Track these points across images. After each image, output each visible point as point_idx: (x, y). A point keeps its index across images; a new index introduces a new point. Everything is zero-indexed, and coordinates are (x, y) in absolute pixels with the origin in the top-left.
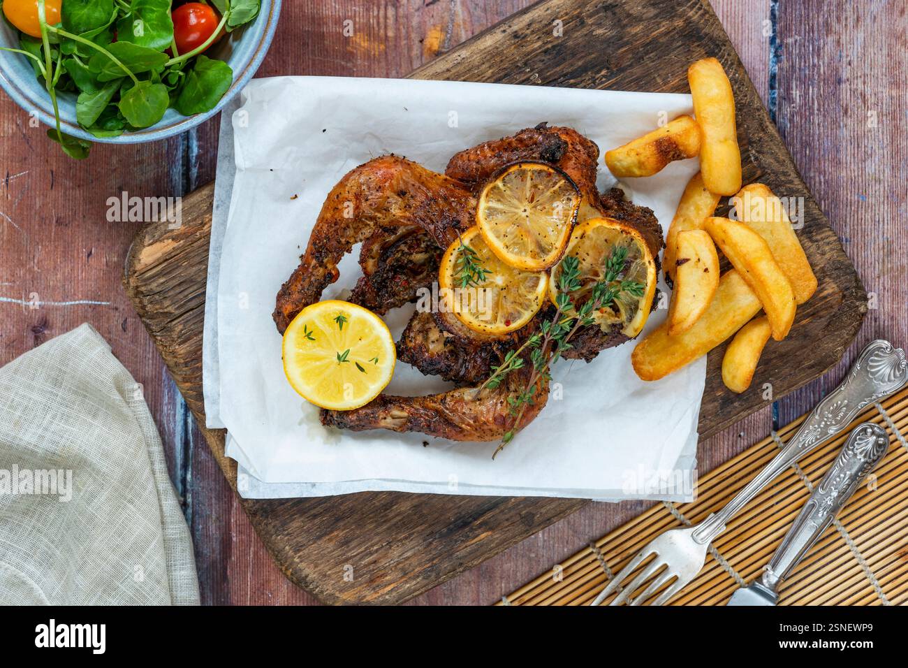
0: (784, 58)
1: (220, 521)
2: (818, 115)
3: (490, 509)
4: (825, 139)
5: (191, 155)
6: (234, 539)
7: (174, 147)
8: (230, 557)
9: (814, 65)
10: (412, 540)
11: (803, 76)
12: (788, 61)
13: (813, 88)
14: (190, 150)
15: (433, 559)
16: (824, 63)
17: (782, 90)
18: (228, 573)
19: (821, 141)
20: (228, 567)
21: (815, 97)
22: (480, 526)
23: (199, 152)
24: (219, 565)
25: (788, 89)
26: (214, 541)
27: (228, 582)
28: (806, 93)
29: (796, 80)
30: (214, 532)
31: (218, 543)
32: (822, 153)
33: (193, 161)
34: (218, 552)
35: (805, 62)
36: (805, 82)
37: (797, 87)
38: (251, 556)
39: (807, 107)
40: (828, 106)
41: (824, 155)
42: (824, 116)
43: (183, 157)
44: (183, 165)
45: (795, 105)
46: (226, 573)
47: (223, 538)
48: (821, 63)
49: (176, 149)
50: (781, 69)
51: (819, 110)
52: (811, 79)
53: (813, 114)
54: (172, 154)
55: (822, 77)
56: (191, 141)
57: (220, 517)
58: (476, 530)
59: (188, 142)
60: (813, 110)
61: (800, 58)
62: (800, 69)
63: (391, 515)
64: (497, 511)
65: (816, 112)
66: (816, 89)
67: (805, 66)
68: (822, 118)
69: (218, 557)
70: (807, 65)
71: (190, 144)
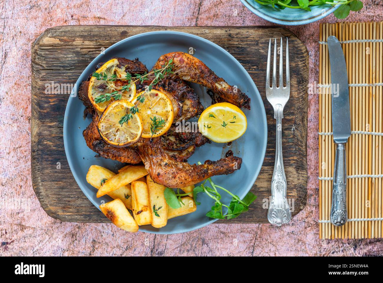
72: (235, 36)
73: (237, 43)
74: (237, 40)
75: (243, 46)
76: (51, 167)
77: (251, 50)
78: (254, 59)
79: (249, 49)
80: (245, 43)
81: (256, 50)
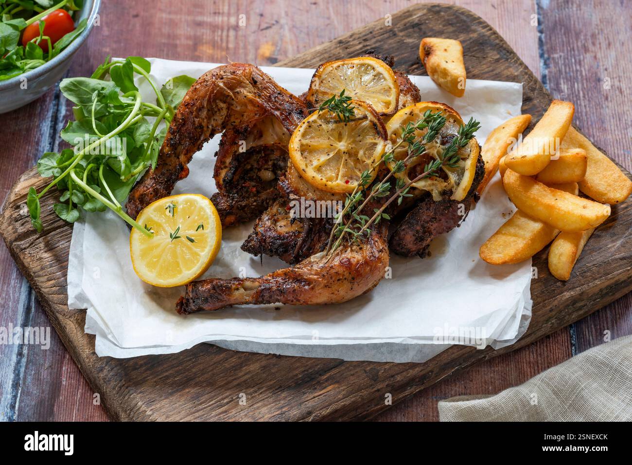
0: (552, 65)
1: (52, 369)
2: (584, 100)
3: (335, 367)
4: (592, 115)
5: (59, 115)
6: (64, 383)
7: (46, 110)
8: (59, 396)
9: (577, 71)
10: (261, 393)
11: (569, 77)
12: (555, 67)
13: (578, 84)
14: (59, 112)
15: (282, 408)
16: (585, 69)
17: (552, 85)
18: (55, 409)
19: (588, 116)
20: (56, 404)
21: (580, 89)
22: (327, 380)
23: (66, 113)
24: (47, 403)
25: (558, 84)
26: (45, 383)
27: (54, 416)
28: (573, 87)
29: (563, 78)
30: (45, 376)
31: (48, 385)
32: (590, 123)
33: (61, 119)
34: (47, 392)
35: (569, 68)
36: (571, 80)
37: (564, 83)
38: (79, 396)
39: (574, 95)
40: (592, 94)
41: (592, 125)
42: (589, 100)
43: (52, 116)
44: (52, 121)
45: (563, 94)
46: (53, 410)
47: (53, 382)
48: (583, 69)
49: (48, 111)
50: (550, 72)
51: (584, 97)
52: (576, 79)
53: (580, 99)
54: (43, 114)
55: (585, 78)
56: (60, 107)
57: (52, 365)
58: (323, 383)
59: (58, 107)
60: (579, 97)
61: (565, 66)
62: (566, 72)
63: (240, 374)
64: (343, 368)
65: (582, 98)
66: (580, 85)
67: (570, 71)
68: (587, 102)
69: (47, 396)
70: (571, 70)
71: (59, 109)
72: (351, 39)
73: (361, 46)
74: (356, 42)
75: (374, 46)
76: (151, 374)
77: (391, 46)
78: (406, 55)
79: (386, 46)
80: (374, 40)
81: (399, 42)
